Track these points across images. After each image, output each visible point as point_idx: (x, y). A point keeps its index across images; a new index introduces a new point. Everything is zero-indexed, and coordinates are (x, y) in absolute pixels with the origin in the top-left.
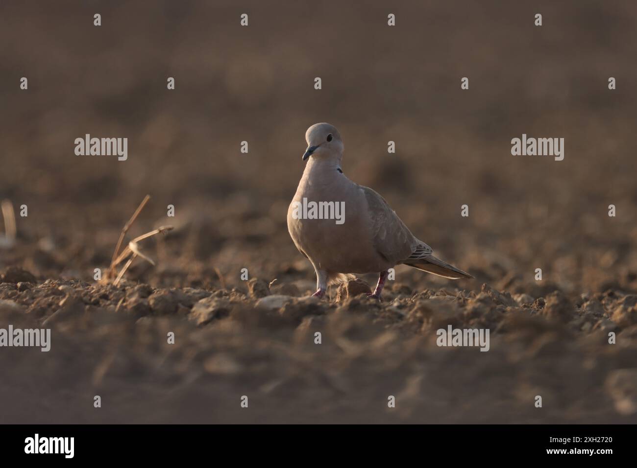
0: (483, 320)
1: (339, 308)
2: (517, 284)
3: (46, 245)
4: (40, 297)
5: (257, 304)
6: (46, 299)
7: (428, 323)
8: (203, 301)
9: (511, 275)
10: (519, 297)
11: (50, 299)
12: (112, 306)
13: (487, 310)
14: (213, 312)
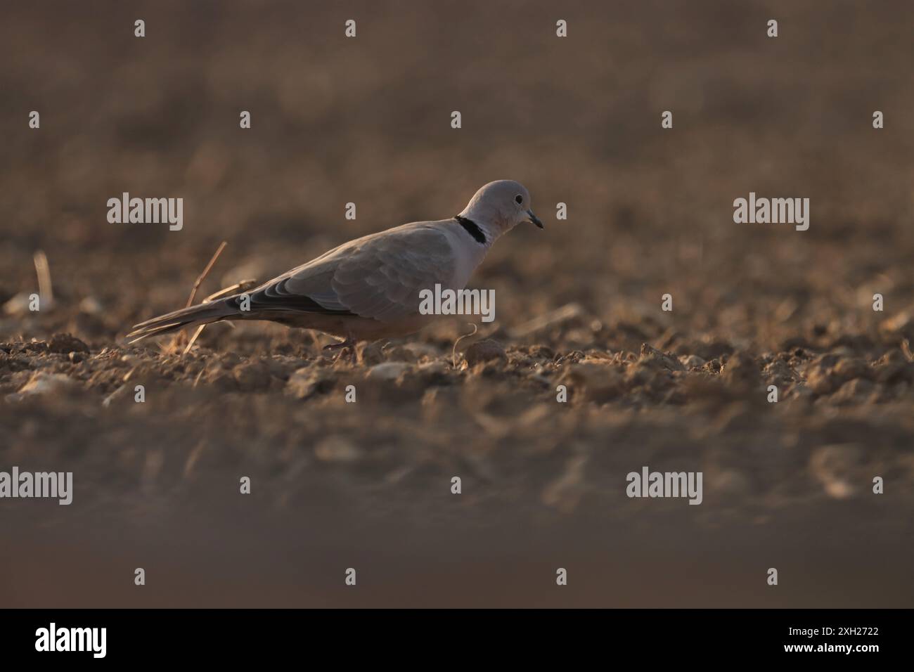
0: (648, 387)
1: (469, 377)
2: (680, 342)
3: (90, 305)
4: (98, 369)
5: (368, 374)
6: (107, 372)
7: (580, 393)
8: (301, 371)
9: (671, 332)
10: (686, 359)
11: (112, 372)
12: (189, 380)
13: (652, 377)
14: (314, 384)
